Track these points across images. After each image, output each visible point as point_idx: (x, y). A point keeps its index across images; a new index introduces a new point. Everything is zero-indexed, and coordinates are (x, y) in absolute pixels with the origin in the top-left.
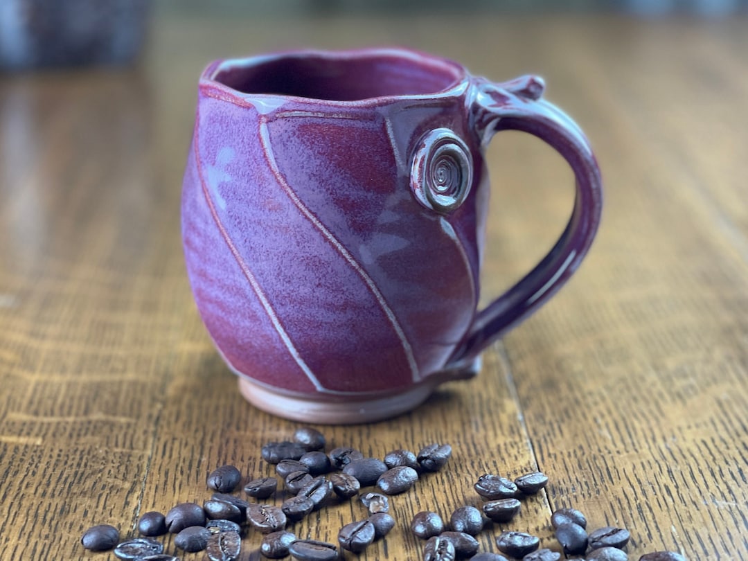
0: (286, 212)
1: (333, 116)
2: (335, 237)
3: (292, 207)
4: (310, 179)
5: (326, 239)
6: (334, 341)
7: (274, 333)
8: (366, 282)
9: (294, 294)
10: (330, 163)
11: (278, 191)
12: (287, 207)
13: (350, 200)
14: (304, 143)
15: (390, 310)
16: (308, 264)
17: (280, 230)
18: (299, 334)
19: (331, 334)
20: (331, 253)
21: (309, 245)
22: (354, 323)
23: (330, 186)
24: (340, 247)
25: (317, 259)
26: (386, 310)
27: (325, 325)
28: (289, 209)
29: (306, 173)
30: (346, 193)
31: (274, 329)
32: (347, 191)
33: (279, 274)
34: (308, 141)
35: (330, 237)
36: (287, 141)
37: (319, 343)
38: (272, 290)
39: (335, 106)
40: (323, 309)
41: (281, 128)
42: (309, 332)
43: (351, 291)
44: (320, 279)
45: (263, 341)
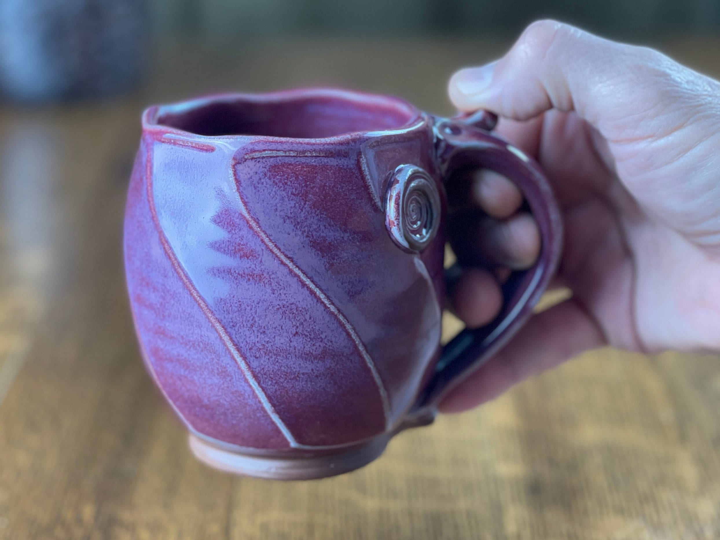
0: (260, 259)
1: (306, 154)
2: (312, 281)
3: (266, 253)
4: (285, 222)
5: (304, 285)
6: (311, 392)
7: (247, 388)
8: (345, 327)
9: (270, 344)
10: (305, 204)
11: (250, 236)
12: (261, 253)
13: (327, 242)
14: (276, 184)
15: (369, 356)
16: (284, 313)
17: (253, 278)
18: (274, 388)
19: (309, 385)
20: (309, 299)
21: (285, 292)
22: (332, 372)
23: (306, 228)
24: (318, 292)
25: (294, 307)
26: (365, 356)
27: (302, 376)
28: (263, 255)
29: (280, 216)
30: (322, 234)
31: (246, 384)
32: (323, 232)
33: (252, 326)
34: (280, 181)
35: (308, 282)
36: (258, 184)
37: (296, 396)
38: (245, 343)
39: (308, 144)
40: (301, 360)
41: (251, 170)
42: (285, 384)
43: (329, 338)
44: (297, 327)
45: (234, 399)
